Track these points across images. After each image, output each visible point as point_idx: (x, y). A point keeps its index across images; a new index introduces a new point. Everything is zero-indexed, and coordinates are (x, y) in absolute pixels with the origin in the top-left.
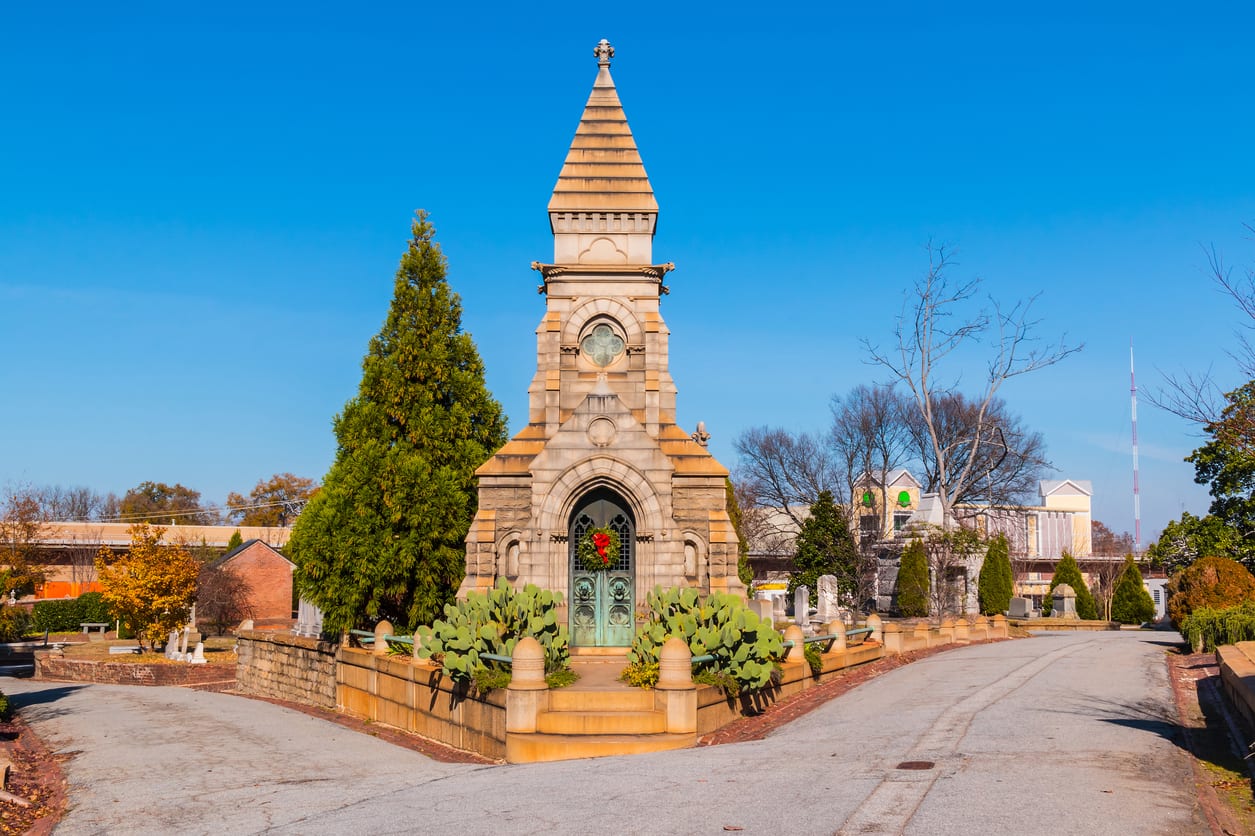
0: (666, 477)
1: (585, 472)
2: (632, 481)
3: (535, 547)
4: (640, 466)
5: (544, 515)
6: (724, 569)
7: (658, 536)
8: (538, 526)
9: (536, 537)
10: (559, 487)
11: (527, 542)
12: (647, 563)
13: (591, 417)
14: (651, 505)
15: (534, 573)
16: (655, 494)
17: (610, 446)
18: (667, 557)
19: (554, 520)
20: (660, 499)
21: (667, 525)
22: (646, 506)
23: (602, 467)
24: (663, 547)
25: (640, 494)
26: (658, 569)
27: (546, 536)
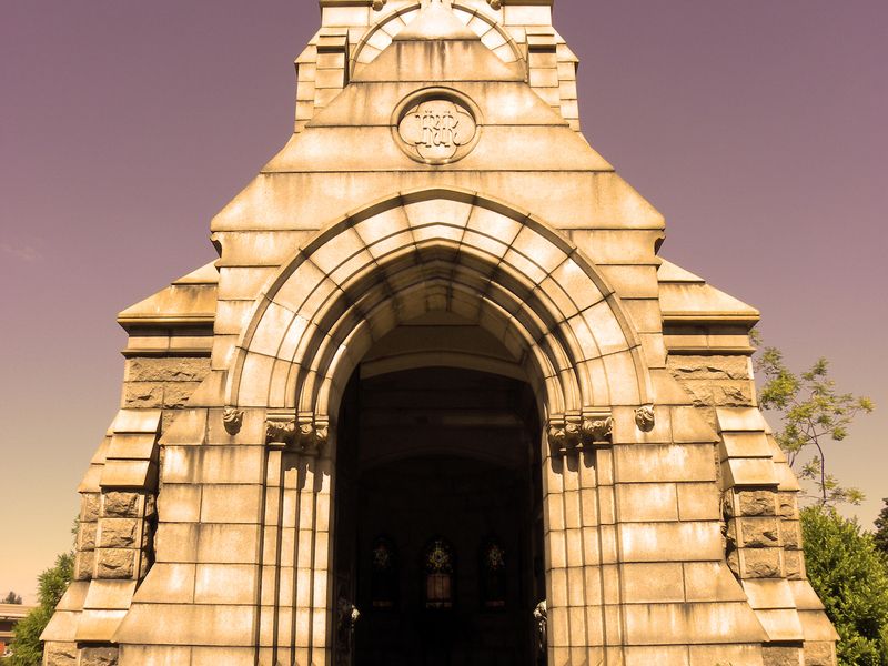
0: (639, 249)
1: (385, 237)
2: (533, 259)
3: (213, 466)
4: (553, 218)
5: (250, 361)
6: (773, 558)
7: (624, 428)
8: (227, 398)
9: (219, 433)
10: (304, 278)
11: (190, 449)
12: (591, 521)
13: (405, 90)
14: (594, 332)
15: (207, 552)
16: (607, 297)
17: (459, 165)
18: (659, 499)
19: (279, 380)
20: (625, 309)
21: (652, 395)
22: (578, 334)
23: (439, 223)
24: (647, 464)
25: (559, 298)
26: (633, 540)
27: (254, 430)
